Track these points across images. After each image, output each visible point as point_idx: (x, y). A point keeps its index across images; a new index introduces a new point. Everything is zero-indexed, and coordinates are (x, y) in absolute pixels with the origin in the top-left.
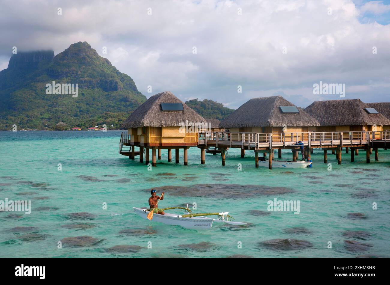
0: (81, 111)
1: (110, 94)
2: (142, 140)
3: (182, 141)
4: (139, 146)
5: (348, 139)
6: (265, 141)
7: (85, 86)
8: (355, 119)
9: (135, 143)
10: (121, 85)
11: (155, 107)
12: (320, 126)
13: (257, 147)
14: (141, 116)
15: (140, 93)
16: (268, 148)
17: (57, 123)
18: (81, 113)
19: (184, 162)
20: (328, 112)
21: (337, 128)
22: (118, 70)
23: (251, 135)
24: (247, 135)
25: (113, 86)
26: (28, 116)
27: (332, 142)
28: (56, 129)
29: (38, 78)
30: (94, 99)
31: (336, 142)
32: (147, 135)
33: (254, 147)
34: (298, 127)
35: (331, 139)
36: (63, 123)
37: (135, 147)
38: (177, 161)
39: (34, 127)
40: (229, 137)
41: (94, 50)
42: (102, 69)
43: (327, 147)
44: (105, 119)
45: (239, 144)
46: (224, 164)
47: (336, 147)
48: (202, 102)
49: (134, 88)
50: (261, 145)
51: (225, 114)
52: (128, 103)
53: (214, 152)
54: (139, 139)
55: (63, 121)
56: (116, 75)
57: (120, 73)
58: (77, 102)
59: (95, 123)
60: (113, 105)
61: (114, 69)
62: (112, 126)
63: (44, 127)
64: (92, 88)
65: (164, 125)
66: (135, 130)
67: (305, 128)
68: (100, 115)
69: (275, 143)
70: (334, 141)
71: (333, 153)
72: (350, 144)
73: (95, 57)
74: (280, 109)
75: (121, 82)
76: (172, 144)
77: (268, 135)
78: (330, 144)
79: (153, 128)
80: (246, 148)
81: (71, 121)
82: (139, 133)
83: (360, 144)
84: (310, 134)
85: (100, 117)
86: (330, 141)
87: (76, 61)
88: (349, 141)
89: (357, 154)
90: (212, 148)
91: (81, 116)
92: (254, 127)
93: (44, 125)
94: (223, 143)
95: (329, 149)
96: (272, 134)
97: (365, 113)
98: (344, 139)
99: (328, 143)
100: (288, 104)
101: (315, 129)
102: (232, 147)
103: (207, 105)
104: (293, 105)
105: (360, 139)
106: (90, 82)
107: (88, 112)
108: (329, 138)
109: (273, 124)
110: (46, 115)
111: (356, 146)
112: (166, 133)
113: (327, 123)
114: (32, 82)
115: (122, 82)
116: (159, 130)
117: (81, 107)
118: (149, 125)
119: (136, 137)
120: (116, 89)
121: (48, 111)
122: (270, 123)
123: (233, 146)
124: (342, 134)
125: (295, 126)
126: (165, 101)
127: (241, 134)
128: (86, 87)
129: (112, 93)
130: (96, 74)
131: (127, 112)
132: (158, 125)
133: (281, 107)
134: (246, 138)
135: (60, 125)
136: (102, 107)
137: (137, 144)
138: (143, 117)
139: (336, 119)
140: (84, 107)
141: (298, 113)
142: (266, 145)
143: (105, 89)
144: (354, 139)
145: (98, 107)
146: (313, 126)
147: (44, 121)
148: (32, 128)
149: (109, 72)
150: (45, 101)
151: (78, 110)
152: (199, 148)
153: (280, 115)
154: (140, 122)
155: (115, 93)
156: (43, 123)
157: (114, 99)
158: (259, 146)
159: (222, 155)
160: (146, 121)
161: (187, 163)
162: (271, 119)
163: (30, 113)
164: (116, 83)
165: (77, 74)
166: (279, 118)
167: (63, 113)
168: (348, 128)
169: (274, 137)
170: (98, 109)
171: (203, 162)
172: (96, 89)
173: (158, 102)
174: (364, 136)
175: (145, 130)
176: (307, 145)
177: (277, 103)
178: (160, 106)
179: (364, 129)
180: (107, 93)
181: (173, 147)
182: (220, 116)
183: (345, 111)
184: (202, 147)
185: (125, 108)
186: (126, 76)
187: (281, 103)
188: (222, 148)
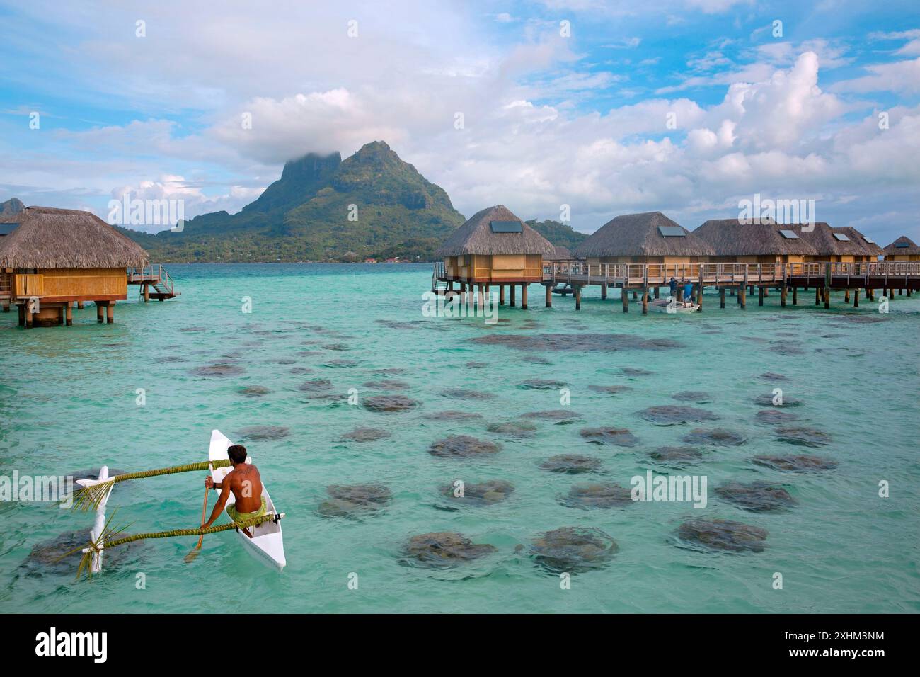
0: (376, 237)
1: (415, 212)
2: (464, 274)
3: (521, 275)
4: (460, 282)
5: (756, 274)
6: (637, 276)
7: (381, 202)
8: (765, 246)
9: (454, 277)
10: (430, 200)
11: (482, 227)
12: (715, 254)
13: (626, 283)
14: (463, 239)
15: (457, 211)
16: (642, 285)
17: (345, 252)
18: (377, 239)
19: (523, 305)
20: (726, 235)
21: (738, 259)
22: (427, 180)
23: (618, 267)
24: (612, 266)
25: (419, 202)
26: (306, 243)
27: (732, 277)
28: (344, 261)
29: (320, 191)
30: (394, 220)
31: (739, 278)
32: (472, 266)
33: (622, 284)
34: (684, 256)
35: (732, 274)
36: (352, 253)
37: (454, 282)
38: (513, 304)
39: (315, 258)
40: (587, 269)
41: (395, 152)
42: (404, 178)
43: (726, 285)
44: (409, 247)
45: (600, 279)
46: (578, 308)
47: (739, 284)
48: (542, 224)
49: (449, 205)
50: (631, 281)
51: (574, 241)
52: (440, 226)
53: (564, 292)
54: (460, 272)
55: (352, 251)
56: (423, 186)
57: (430, 184)
58: (371, 225)
59: (395, 253)
60: (419, 228)
61: (421, 177)
62: (418, 257)
63: (327, 259)
64: (391, 204)
65: (494, 251)
66: (454, 260)
67: (693, 258)
68: (402, 242)
69: (652, 278)
70: (735, 277)
71: (732, 295)
72: (758, 280)
73: (395, 162)
74: (659, 230)
75: (430, 197)
76: (505, 278)
77: (642, 267)
78: (730, 280)
79: (479, 256)
80: (611, 285)
81: (363, 250)
82: (461, 263)
83: (773, 281)
84: (702, 266)
85: (402, 245)
86: (730, 276)
87: (370, 168)
88: (758, 277)
89: (766, 296)
90: (561, 286)
91: (377, 244)
92: (622, 256)
93: (327, 256)
94: (578, 278)
95: (728, 287)
96: (647, 266)
97: (779, 238)
98: (750, 274)
99: (727, 279)
100: (671, 223)
101: (708, 259)
102: (590, 284)
103: (549, 229)
104: (678, 226)
105: (772, 274)
106: (389, 197)
107: (385, 238)
108: (727, 271)
109: (649, 252)
110: (331, 242)
111: (766, 284)
112: (498, 263)
113: (724, 252)
114: (312, 198)
115: (432, 195)
116: (489, 258)
117: (377, 231)
118: (474, 253)
119: (456, 269)
120: (423, 206)
121: (333, 236)
122: (644, 250)
123: (592, 283)
124: (747, 266)
125: (681, 254)
126: (497, 218)
127: (603, 266)
128: (383, 204)
129: (417, 212)
130: (396, 185)
131: (438, 238)
132: (487, 252)
133: (660, 227)
134: (610, 270)
135: (349, 256)
136: (404, 230)
137: (457, 279)
138: (465, 241)
139: (738, 245)
140: (380, 231)
141: (684, 237)
142: (639, 281)
143: (409, 207)
144: (763, 274)
145: (399, 231)
146: (706, 256)
147: (327, 250)
148: (312, 259)
149: (414, 182)
150: (329, 223)
151: (372, 234)
152: (543, 284)
153: (658, 239)
154: (461, 248)
155: (422, 212)
156: (326, 253)
157: (421, 220)
158: (629, 282)
159: (574, 296)
160: (471, 247)
161: (526, 305)
162: (647, 245)
163: (309, 239)
164: (424, 197)
165: (371, 185)
166: (657, 243)
167: (353, 239)
168: (755, 259)
169: (650, 271)
170: (399, 234)
171: (548, 305)
172: (396, 206)
173: (487, 219)
174: (779, 269)
175: (469, 259)
176: (698, 281)
177: (655, 222)
178: (490, 225)
179: (778, 259)
180: (411, 212)
181: (507, 284)
182: (568, 244)
183: (751, 235)
184: (547, 284)
185: (435, 232)
186: (437, 187)
187: (660, 222)
188: (577, 285)
